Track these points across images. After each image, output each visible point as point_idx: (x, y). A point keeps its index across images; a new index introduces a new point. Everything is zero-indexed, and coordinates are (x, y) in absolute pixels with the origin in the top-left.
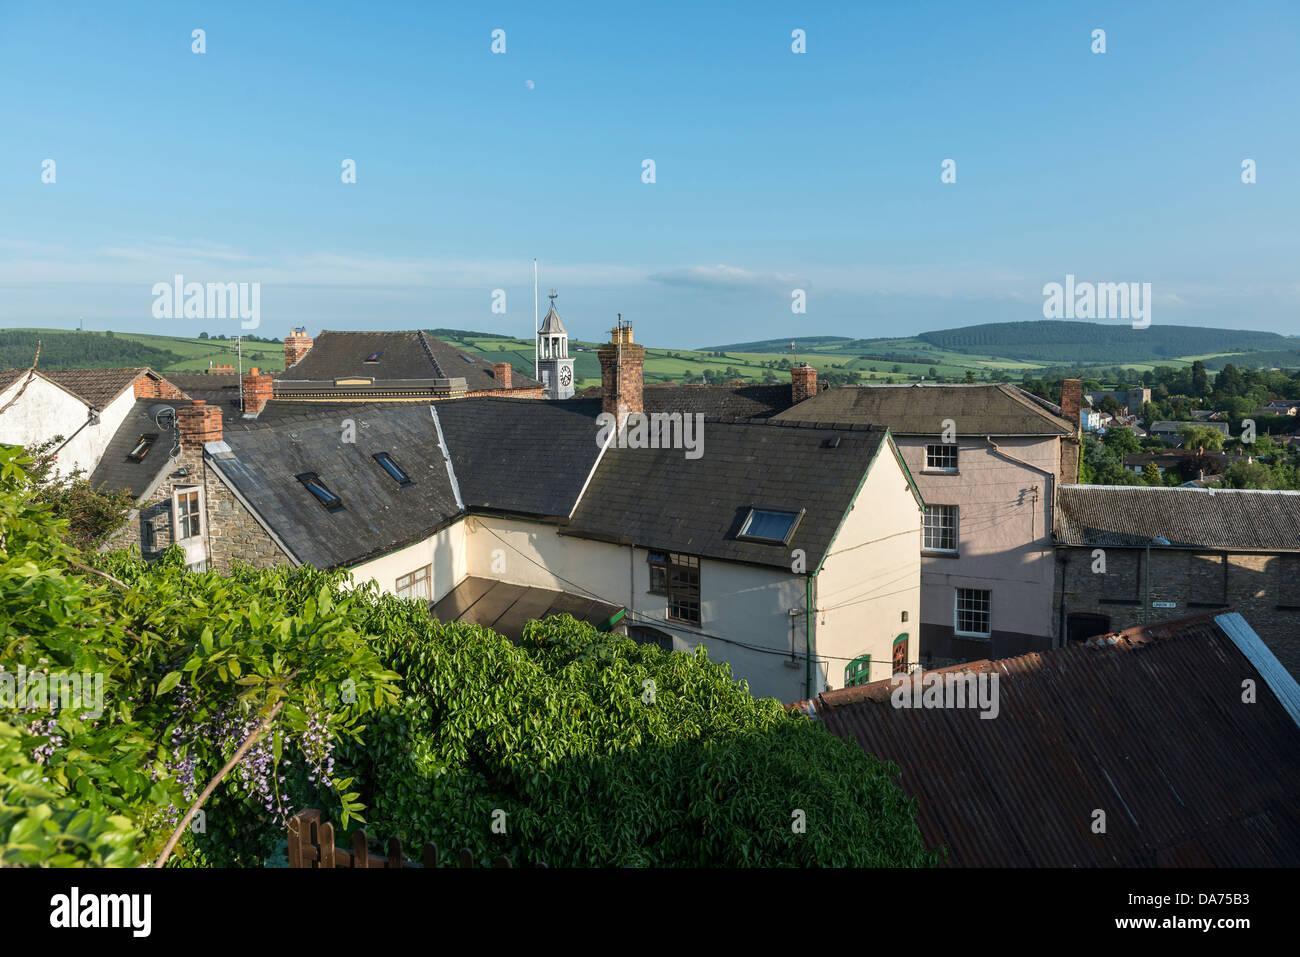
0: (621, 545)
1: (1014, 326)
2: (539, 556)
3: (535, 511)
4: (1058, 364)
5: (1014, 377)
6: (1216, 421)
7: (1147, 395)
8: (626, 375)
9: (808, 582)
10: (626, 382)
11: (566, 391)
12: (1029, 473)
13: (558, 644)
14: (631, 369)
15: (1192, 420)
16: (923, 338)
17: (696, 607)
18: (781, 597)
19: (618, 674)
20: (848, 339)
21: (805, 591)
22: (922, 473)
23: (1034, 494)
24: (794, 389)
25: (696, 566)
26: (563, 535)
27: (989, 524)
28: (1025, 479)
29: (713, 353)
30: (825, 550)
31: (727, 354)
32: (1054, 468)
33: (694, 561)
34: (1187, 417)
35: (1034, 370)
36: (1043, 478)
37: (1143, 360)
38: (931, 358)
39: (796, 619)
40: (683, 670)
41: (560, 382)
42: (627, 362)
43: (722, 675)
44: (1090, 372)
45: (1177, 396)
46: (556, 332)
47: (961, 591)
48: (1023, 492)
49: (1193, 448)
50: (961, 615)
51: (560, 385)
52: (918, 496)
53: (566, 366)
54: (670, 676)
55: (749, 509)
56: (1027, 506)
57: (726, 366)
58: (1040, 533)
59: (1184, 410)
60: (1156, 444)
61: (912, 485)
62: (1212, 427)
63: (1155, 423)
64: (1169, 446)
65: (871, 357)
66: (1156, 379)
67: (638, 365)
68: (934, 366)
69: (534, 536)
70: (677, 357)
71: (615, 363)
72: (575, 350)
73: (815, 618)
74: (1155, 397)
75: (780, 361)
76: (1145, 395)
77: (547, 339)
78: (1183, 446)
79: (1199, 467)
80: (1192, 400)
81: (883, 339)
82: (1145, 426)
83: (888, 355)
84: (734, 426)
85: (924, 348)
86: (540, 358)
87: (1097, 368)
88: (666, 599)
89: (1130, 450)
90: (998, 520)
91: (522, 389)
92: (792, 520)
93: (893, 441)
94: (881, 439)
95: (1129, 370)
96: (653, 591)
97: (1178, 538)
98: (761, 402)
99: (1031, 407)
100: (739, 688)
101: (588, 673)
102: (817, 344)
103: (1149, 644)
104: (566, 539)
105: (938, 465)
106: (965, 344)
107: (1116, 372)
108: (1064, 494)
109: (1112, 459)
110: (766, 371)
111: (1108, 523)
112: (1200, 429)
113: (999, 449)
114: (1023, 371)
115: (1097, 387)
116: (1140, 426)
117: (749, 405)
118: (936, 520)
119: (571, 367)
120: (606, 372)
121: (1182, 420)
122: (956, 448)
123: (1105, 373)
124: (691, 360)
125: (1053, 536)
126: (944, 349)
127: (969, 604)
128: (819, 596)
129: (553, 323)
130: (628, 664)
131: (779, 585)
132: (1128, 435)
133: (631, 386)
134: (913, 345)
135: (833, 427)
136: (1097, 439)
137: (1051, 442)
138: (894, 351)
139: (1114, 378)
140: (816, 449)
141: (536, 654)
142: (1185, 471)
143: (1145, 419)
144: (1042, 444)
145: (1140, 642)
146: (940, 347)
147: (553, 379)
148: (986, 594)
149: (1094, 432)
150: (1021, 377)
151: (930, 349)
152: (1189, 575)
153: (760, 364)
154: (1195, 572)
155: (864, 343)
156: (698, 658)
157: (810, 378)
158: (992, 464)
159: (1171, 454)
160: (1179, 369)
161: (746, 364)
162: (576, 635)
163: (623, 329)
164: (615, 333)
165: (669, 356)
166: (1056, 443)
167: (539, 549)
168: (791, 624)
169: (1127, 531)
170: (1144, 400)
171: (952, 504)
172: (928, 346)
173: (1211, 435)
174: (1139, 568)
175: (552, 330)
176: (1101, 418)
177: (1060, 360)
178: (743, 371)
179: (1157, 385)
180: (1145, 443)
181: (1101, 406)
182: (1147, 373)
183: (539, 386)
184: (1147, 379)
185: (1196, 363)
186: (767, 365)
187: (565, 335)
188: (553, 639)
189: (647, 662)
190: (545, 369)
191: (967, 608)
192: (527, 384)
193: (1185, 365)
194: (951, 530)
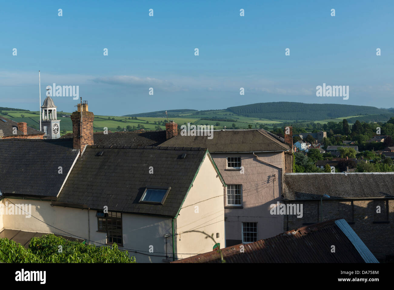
0: (83, 209)
1: (269, 104)
2: (41, 216)
3: (39, 194)
4: (288, 121)
5: (269, 127)
6: (353, 145)
7: (325, 134)
8: (85, 127)
9: (173, 221)
10: (85, 130)
11: (56, 135)
12: (271, 168)
13: (47, 247)
14: (88, 124)
15: (343, 145)
16: (229, 110)
17: (121, 237)
18: (160, 229)
19: (75, 257)
20: (195, 110)
21: (171, 226)
22: (226, 170)
23: (274, 178)
24: (167, 133)
25: (120, 217)
26: (54, 205)
27: (255, 191)
28: (270, 171)
29: (131, 118)
30: (180, 205)
31: (138, 118)
32: (282, 166)
33: (119, 215)
34: (341, 144)
35: (278, 124)
36: (277, 170)
37: (323, 119)
38: (233, 119)
39: (167, 239)
40: (106, 254)
41: (53, 132)
42: (85, 121)
43: (124, 256)
44: (301, 125)
45: (337, 135)
46: (50, 107)
47: (245, 224)
48: (269, 177)
49: (344, 157)
50: (245, 234)
51: (53, 133)
52: (222, 179)
53: (56, 124)
54: (100, 258)
55: (145, 188)
56: (271, 183)
57: (137, 124)
58: (277, 195)
59: (340, 141)
60: (329, 156)
61: (219, 175)
62: (351, 148)
63: (329, 147)
64: (334, 157)
65: (206, 119)
66: (329, 127)
67: (91, 122)
68: (235, 123)
69: (39, 207)
70: (113, 119)
71: (80, 121)
72: (61, 116)
73: (176, 238)
74: (328, 135)
75: (163, 121)
76: (324, 135)
77: (46, 111)
78: (340, 157)
79: (347, 165)
80: (343, 136)
81: (211, 110)
82: (324, 148)
83: (213, 118)
84: (137, 150)
85: (229, 115)
86: (42, 120)
87: (303, 123)
88: (106, 234)
89: (319, 159)
90: (259, 190)
91: (32, 135)
92: (165, 193)
93: (210, 155)
94: (204, 154)
95: (317, 124)
96: (100, 230)
97: (333, 195)
98: (152, 139)
99: (272, 139)
100: (132, 260)
101: (61, 258)
102: (181, 113)
103: (309, 234)
104: (55, 207)
105: (233, 166)
106: (248, 112)
107: (312, 124)
108: (286, 177)
109: (311, 163)
110: (157, 126)
111: (305, 190)
112: (346, 149)
113: (259, 158)
114: (273, 124)
115: (304, 132)
116: (322, 148)
117: (146, 141)
118: (233, 191)
119: (59, 124)
120: (75, 125)
121: (340, 145)
122: (240, 158)
123: (308, 125)
124: (121, 121)
125: (283, 196)
126: (238, 115)
127: (248, 230)
128: (178, 227)
129: (49, 103)
130: (80, 254)
131: (159, 224)
132: (318, 152)
133: (88, 132)
134: (225, 113)
135: (183, 149)
136: (305, 154)
137: (280, 154)
138: (216, 116)
139: (311, 127)
140: (175, 159)
141: (36, 253)
142: (341, 167)
143: (324, 145)
144: (276, 155)
145: (305, 233)
146: (237, 114)
147: (49, 130)
148: (255, 224)
149: (304, 151)
150: (273, 128)
151: (232, 115)
152: (338, 211)
153: (154, 123)
154: (341, 209)
155: (202, 112)
156: (113, 249)
157: (174, 128)
158: (255, 164)
159: (335, 160)
160: (338, 123)
161: (147, 123)
162: (56, 243)
163: (83, 104)
164: (79, 106)
165: (109, 119)
166: (283, 155)
167: (41, 214)
168: (165, 241)
169: (313, 193)
170: (324, 136)
171: (240, 184)
172: (232, 113)
173: (351, 151)
174: (318, 209)
175: (48, 106)
176: (307, 145)
177: (289, 120)
178: (146, 126)
179: (329, 130)
180: (325, 155)
181: (307, 140)
182: (325, 125)
183: (42, 133)
184: (325, 127)
185: (344, 120)
186: (157, 123)
187: (55, 109)
188: (45, 245)
189: (90, 252)
190: (45, 125)
191: (247, 231)
192: (35, 133)
193: (340, 121)
194: (239, 196)
